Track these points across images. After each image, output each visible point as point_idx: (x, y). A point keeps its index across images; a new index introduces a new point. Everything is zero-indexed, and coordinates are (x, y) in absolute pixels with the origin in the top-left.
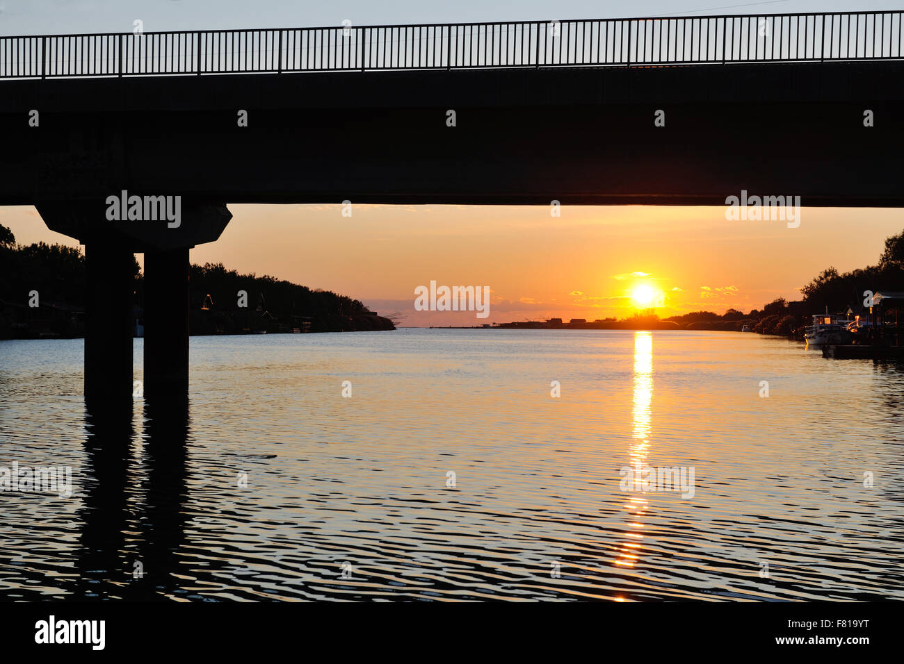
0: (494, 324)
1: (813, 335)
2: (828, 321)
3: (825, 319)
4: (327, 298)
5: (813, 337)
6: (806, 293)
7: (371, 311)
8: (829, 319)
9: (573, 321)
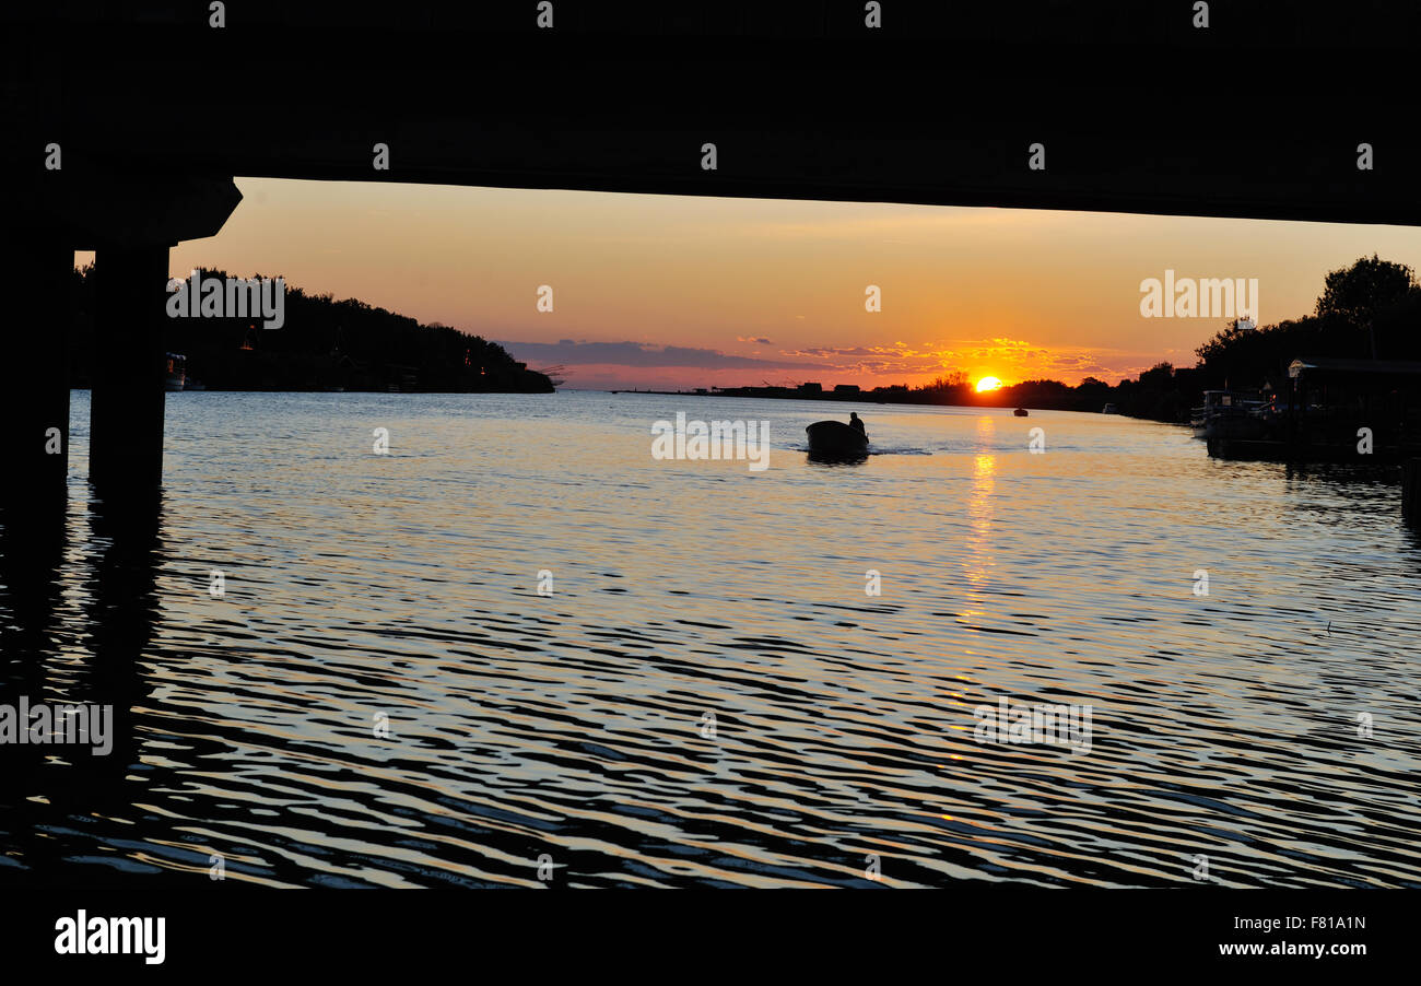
0: (714, 388)
1: (1202, 422)
2: (1227, 401)
3: (1224, 398)
4: (445, 338)
5: (1203, 426)
6: (1204, 356)
7: (517, 361)
8: (1229, 398)
9: (838, 387)
